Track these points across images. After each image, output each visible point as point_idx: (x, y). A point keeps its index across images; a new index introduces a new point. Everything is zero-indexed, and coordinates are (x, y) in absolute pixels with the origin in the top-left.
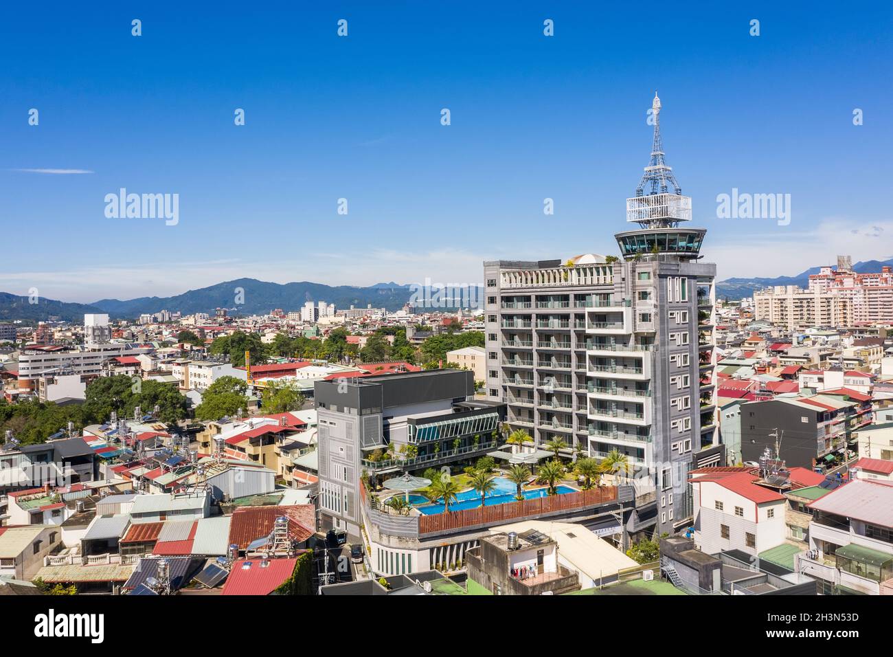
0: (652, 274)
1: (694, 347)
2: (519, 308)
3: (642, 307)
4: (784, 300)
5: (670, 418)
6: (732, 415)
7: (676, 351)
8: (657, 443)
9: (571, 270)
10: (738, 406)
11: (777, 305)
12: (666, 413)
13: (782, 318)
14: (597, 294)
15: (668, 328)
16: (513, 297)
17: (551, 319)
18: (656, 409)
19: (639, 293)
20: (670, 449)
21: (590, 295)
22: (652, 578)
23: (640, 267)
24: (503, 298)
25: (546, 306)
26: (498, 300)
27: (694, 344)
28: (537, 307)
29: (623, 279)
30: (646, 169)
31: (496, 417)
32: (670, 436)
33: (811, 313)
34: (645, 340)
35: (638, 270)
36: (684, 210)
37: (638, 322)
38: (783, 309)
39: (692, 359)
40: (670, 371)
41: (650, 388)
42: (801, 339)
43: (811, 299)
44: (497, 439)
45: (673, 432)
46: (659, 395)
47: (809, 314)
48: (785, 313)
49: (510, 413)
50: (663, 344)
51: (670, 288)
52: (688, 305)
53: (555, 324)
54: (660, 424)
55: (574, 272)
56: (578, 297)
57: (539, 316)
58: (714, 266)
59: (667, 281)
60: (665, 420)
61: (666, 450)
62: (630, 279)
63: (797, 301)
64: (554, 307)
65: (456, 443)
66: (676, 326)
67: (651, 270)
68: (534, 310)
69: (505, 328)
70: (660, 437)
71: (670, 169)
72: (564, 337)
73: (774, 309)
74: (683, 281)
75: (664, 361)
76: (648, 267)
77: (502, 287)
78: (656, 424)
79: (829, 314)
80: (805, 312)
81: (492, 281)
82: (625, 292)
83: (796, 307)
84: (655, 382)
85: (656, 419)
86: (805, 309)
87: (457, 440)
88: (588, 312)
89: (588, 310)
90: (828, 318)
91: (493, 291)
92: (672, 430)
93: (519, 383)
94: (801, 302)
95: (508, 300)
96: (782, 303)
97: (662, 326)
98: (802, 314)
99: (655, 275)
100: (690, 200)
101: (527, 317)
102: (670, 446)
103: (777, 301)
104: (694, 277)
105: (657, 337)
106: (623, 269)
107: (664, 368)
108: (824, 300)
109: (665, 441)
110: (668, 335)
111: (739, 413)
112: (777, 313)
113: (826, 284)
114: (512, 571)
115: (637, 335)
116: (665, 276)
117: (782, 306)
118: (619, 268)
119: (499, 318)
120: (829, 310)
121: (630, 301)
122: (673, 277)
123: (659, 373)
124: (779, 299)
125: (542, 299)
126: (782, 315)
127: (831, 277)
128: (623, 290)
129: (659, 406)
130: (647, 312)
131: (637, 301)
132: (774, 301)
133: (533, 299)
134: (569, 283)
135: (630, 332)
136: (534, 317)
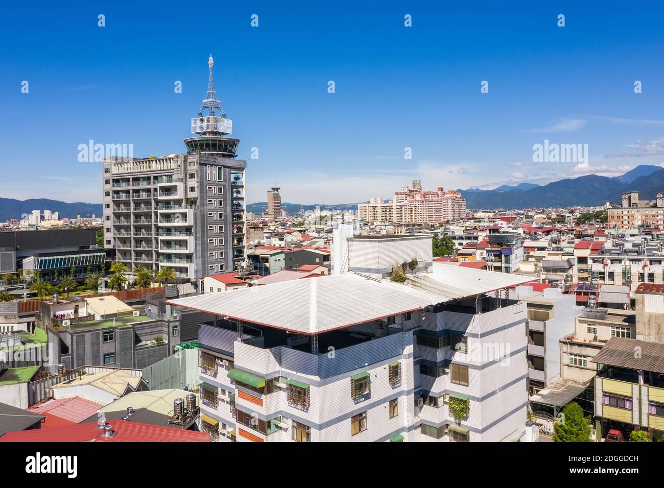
0: (196, 163)
1: (228, 209)
2: (124, 186)
3: (191, 183)
4: (376, 207)
5: (207, 250)
6: (279, 260)
7: (213, 210)
8: (197, 264)
9: (152, 161)
10: (283, 255)
11: (371, 210)
12: (204, 246)
13: (375, 219)
14: (165, 176)
15: (206, 196)
16: (120, 179)
17: (141, 193)
18: (196, 244)
19: (189, 174)
20: (208, 268)
21: (162, 176)
22: (138, 315)
23: (190, 159)
24: (114, 180)
25: (139, 185)
26: (111, 181)
27: (228, 207)
28: (133, 185)
29: (179, 166)
30: (204, 101)
31: (104, 256)
32: (208, 261)
33: (391, 215)
34: (191, 202)
35: (189, 161)
36: (227, 127)
37: (188, 192)
38: (375, 213)
39: (226, 216)
40: (208, 222)
41: (193, 230)
42: (362, 225)
43: (391, 206)
44: (105, 270)
45: (210, 259)
46: (199, 235)
47: (390, 216)
48: (376, 216)
49: (118, 255)
50: (202, 205)
51: (208, 172)
52: (223, 183)
53: (144, 196)
54: (200, 253)
55: (154, 162)
56: (156, 178)
57: (134, 191)
58: (245, 162)
59: (206, 167)
60: (203, 250)
61: (204, 269)
62: (182, 166)
63: (383, 208)
64: (143, 185)
65: (72, 270)
66: (213, 195)
67: (195, 160)
68: (131, 188)
69: (115, 199)
70: (200, 261)
71: (219, 102)
72: (148, 203)
73: (370, 213)
74: (220, 169)
75: (203, 216)
76: (194, 158)
77: (113, 173)
78: (196, 253)
79: (401, 216)
80: (388, 215)
81: (107, 169)
82: (180, 173)
83: (383, 211)
84: (196, 227)
85: (196, 250)
86: (388, 213)
87: (72, 269)
88: (160, 187)
89: (159, 185)
90: (401, 219)
91: (108, 176)
92: (209, 257)
93: (123, 234)
94: (386, 209)
95: (116, 181)
96: (374, 209)
97: (202, 194)
98: (386, 216)
99: (197, 163)
100: (230, 122)
101: (128, 192)
102: (208, 267)
103: (371, 208)
104: (229, 167)
105: (198, 201)
106: (179, 159)
107: (203, 220)
108: (399, 207)
109: (204, 263)
110: (207, 200)
111: (284, 259)
112: (371, 216)
113: (404, 198)
114: (55, 316)
115: (187, 200)
116: (206, 165)
117: (374, 211)
118: (177, 159)
119: (111, 193)
120: (401, 213)
121: (182, 179)
122: (211, 165)
123: (199, 222)
124: (373, 207)
125: (136, 180)
126: (374, 217)
127: (408, 194)
128: (179, 172)
129: (199, 242)
130: (193, 186)
131: (188, 179)
132: (370, 208)
133: (131, 180)
134: (151, 169)
135: (182, 197)
136: (131, 191)
